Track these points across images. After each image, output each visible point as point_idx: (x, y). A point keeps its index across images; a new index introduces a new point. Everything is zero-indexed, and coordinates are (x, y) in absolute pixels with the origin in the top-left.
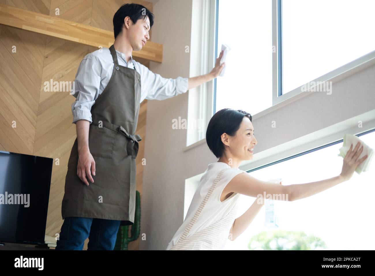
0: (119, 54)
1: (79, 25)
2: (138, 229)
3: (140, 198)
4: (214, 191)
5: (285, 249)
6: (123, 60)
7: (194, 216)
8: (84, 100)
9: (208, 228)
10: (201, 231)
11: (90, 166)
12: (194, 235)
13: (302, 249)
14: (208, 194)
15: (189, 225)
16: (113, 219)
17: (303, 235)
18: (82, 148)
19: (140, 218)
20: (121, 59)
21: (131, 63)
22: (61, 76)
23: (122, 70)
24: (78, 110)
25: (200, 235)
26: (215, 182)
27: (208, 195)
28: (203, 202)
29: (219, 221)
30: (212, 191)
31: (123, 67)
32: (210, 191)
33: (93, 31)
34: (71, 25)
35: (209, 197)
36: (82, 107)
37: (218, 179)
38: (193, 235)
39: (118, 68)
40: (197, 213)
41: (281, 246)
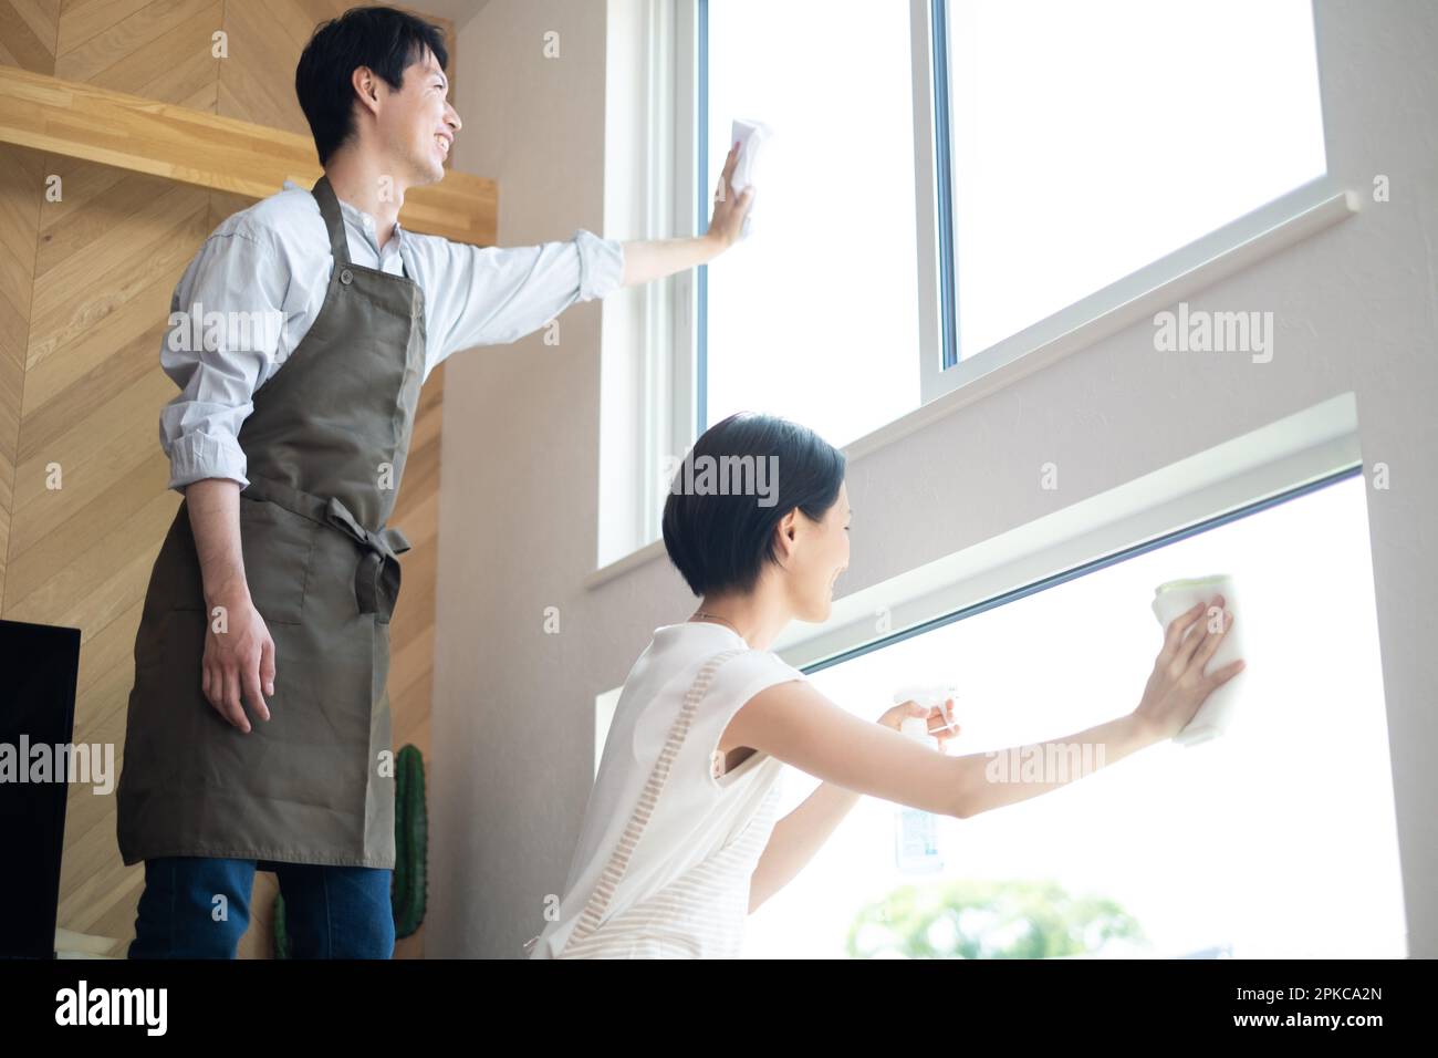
0: (352, 216)
1: (172, 112)
2: (418, 895)
3: (423, 774)
4: (689, 738)
5: (986, 954)
6: (365, 242)
7: (623, 841)
8: (219, 399)
9: (677, 886)
10: (651, 899)
11: (260, 658)
12: (626, 914)
13: (1053, 954)
14: (664, 751)
15: (604, 877)
16: (309, 862)
17: (1054, 893)
18: (222, 585)
19: (425, 850)
20: (360, 236)
21: (394, 252)
22: (105, 309)
23: (364, 283)
24: (198, 442)
25: (651, 915)
26: (689, 705)
27: (665, 756)
28: (651, 782)
29: (716, 856)
30: (682, 739)
31: (368, 269)
32: (674, 737)
33: (226, 133)
34: (138, 112)
35: (669, 761)
36: (212, 430)
37: (697, 689)
38: (621, 916)
39: (346, 277)
40: (630, 826)
41: (970, 938)
